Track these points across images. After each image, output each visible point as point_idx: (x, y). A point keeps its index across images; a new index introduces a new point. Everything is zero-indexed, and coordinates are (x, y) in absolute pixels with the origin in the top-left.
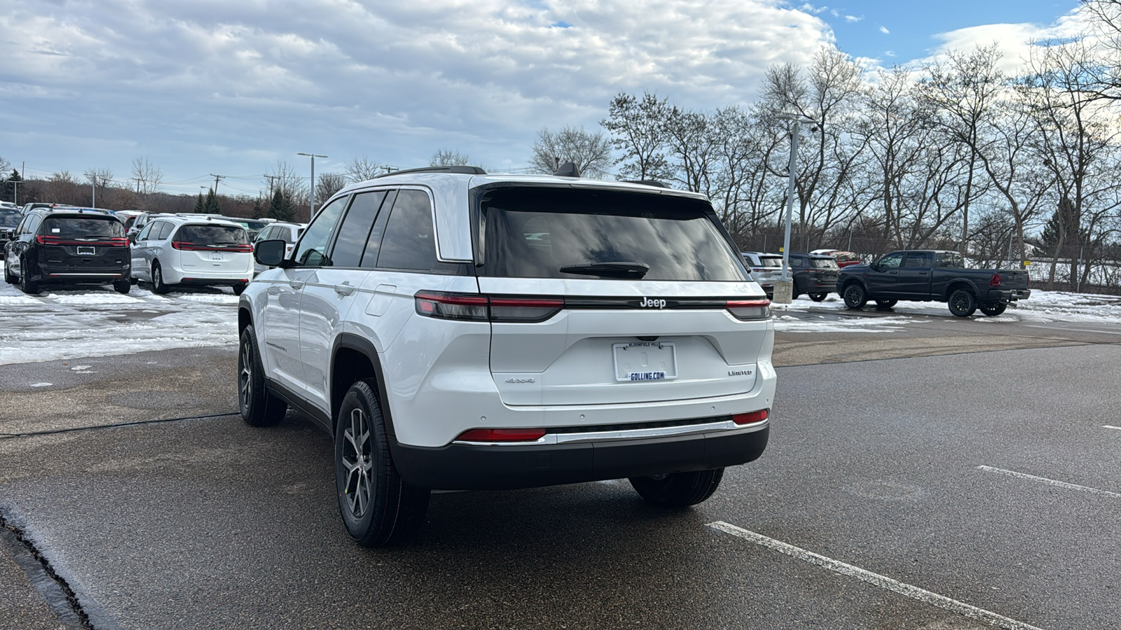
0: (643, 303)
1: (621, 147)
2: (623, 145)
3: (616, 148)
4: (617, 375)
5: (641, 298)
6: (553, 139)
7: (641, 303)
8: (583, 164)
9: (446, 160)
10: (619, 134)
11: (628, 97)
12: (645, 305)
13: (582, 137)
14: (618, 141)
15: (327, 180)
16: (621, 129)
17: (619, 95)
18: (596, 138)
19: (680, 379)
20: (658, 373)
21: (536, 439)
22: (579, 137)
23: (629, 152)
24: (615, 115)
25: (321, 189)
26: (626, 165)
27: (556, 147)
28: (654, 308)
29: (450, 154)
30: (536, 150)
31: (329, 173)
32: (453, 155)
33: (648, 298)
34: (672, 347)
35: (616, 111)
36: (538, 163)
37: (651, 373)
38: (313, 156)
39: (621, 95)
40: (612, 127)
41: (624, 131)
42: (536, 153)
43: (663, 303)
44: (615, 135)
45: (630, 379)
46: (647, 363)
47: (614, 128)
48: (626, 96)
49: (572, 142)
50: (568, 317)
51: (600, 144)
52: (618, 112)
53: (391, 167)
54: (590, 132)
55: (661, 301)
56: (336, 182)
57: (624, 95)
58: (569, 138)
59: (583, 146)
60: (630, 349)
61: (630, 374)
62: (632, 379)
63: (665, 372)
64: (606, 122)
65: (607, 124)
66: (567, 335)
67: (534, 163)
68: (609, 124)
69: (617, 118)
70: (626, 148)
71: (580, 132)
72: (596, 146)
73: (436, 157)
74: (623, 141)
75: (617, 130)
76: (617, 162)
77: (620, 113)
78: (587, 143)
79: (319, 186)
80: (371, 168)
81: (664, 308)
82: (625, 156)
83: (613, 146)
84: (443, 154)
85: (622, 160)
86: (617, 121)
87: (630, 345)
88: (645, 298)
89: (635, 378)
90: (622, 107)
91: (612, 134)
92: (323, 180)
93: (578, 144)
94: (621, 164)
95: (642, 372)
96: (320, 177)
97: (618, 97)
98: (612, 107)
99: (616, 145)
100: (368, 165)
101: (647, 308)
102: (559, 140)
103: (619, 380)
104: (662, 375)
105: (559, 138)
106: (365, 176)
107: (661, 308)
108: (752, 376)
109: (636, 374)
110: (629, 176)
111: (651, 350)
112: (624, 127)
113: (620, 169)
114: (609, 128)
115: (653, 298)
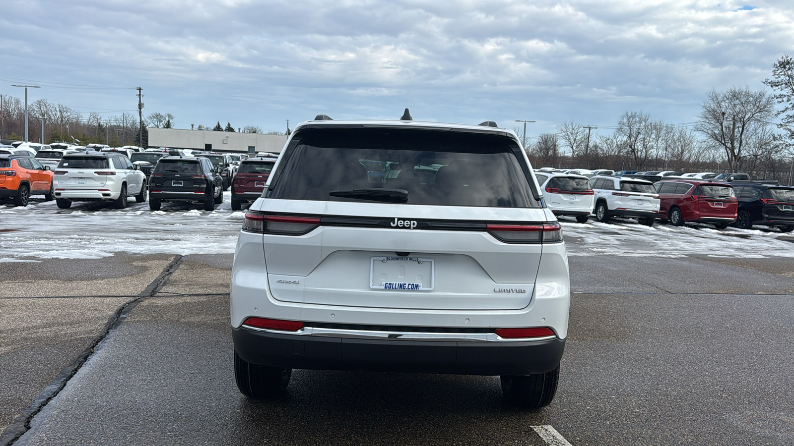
0: (394, 223)
1: (783, 101)
2: (785, 99)
3: (778, 102)
4: (371, 283)
5: (393, 219)
6: (720, 98)
7: (392, 223)
8: (747, 117)
9: (631, 118)
10: (782, 90)
11: (791, 59)
12: (395, 225)
13: (748, 95)
14: (781, 96)
15: (545, 138)
16: (784, 85)
17: (782, 58)
18: (760, 95)
19: (437, 291)
20: (413, 285)
21: (296, 330)
22: (744, 95)
23: (791, 105)
24: (778, 75)
25: (540, 144)
26: (788, 116)
27: (723, 104)
28: (404, 227)
29: (635, 114)
30: (704, 107)
31: (546, 133)
32: (637, 114)
33: (399, 219)
34: (431, 262)
35: (778, 72)
36: (706, 118)
37: (405, 284)
38: (525, 121)
39: (784, 58)
40: (774, 84)
41: (787, 88)
42: (705, 110)
43: (414, 224)
44: (778, 91)
45: (383, 287)
46: (404, 275)
47: (776, 86)
48: (789, 58)
49: (737, 99)
50: (322, 232)
51: (764, 100)
52: (781, 72)
53: (591, 127)
54: (754, 90)
55: (412, 222)
56: (551, 139)
57: (787, 58)
58: (735, 96)
59: (747, 102)
60: (388, 261)
61: (384, 283)
62: (385, 288)
63: (420, 284)
64: (768, 81)
65: (769, 83)
66: (321, 246)
67: (702, 118)
68: (771, 83)
69: (779, 77)
70: (788, 101)
71: (745, 90)
72: (760, 101)
73: (623, 117)
74: (785, 96)
75: (779, 87)
76: (779, 114)
77: (783, 73)
78: (751, 99)
79: (539, 142)
80: (576, 128)
81: (414, 228)
82: (787, 109)
83: (776, 100)
84: (629, 114)
85: (783, 111)
86: (779, 80)
87: (388, 259)
88: (396, 219)
89: (389, 287)
90: (785, 67)
91: (774, 90)
92: (542, 138)
93: (743, 100)
94: (784, 115)
95: (396, 282)
96: (541, 136)
97: (781, 60)
98: (775, 69)
99: (778, 100)
100: (574, 126)
101: (397, 227)
102: (725, 98)
103: (372, 287)
104: (417, 286)
105: (725, 96)
106: (572, 134)
107: (412, 228)
108: (528, 294)
109: (391, 284)
110: (790, 125)
111: (407, 264)
112: (786, 84)
113: (782, 120)
114: (772, 86)
115: (404, 219)
